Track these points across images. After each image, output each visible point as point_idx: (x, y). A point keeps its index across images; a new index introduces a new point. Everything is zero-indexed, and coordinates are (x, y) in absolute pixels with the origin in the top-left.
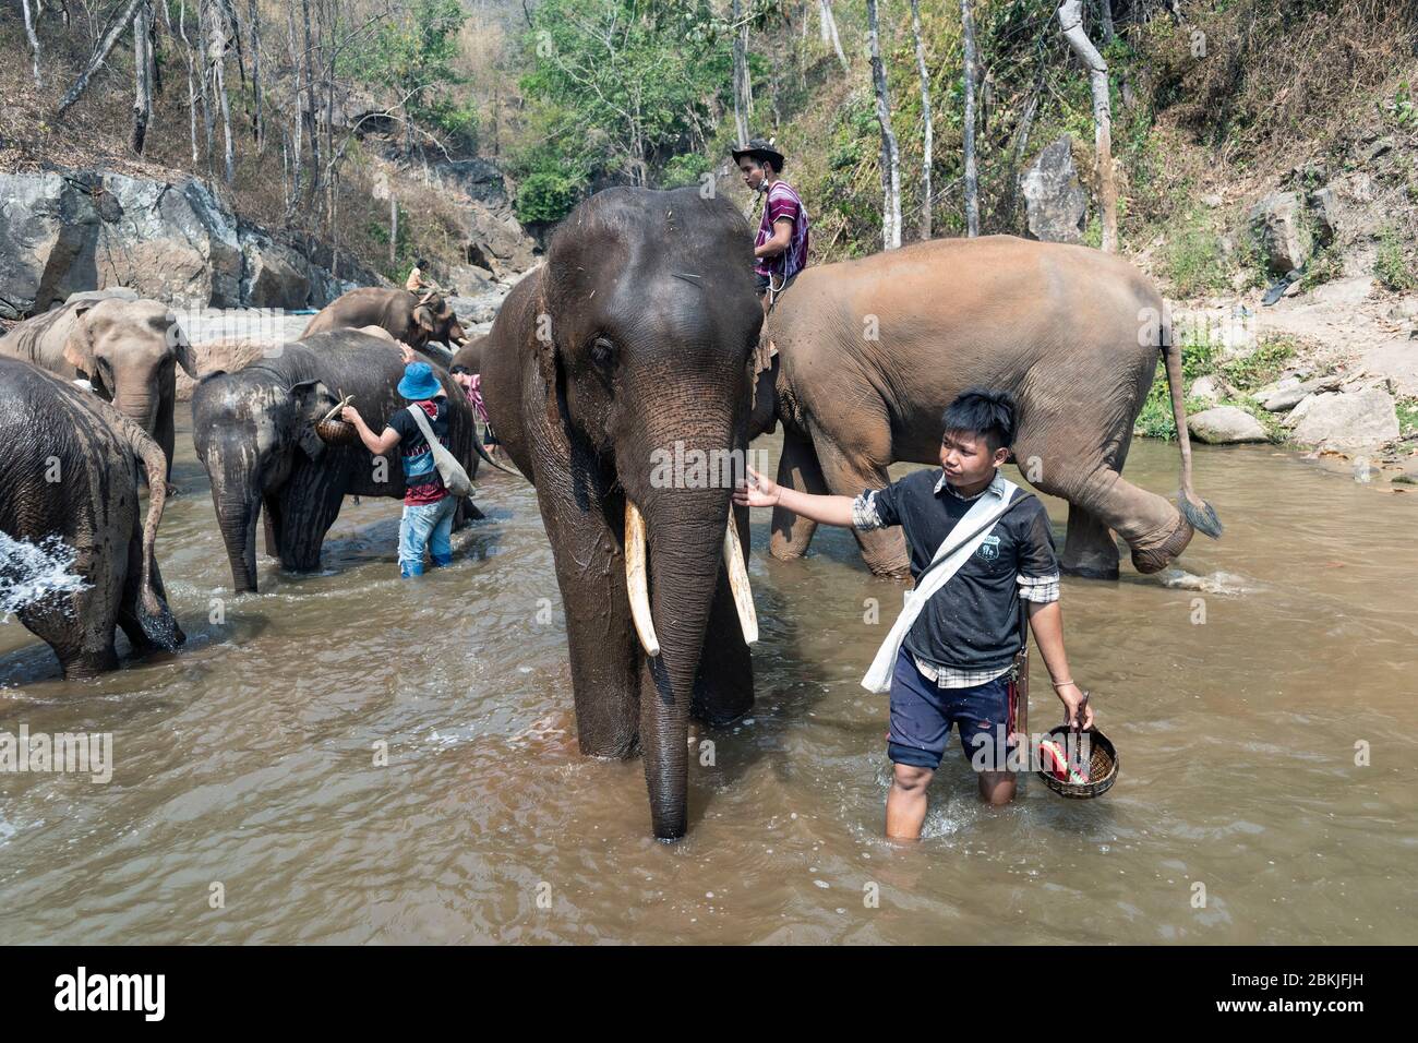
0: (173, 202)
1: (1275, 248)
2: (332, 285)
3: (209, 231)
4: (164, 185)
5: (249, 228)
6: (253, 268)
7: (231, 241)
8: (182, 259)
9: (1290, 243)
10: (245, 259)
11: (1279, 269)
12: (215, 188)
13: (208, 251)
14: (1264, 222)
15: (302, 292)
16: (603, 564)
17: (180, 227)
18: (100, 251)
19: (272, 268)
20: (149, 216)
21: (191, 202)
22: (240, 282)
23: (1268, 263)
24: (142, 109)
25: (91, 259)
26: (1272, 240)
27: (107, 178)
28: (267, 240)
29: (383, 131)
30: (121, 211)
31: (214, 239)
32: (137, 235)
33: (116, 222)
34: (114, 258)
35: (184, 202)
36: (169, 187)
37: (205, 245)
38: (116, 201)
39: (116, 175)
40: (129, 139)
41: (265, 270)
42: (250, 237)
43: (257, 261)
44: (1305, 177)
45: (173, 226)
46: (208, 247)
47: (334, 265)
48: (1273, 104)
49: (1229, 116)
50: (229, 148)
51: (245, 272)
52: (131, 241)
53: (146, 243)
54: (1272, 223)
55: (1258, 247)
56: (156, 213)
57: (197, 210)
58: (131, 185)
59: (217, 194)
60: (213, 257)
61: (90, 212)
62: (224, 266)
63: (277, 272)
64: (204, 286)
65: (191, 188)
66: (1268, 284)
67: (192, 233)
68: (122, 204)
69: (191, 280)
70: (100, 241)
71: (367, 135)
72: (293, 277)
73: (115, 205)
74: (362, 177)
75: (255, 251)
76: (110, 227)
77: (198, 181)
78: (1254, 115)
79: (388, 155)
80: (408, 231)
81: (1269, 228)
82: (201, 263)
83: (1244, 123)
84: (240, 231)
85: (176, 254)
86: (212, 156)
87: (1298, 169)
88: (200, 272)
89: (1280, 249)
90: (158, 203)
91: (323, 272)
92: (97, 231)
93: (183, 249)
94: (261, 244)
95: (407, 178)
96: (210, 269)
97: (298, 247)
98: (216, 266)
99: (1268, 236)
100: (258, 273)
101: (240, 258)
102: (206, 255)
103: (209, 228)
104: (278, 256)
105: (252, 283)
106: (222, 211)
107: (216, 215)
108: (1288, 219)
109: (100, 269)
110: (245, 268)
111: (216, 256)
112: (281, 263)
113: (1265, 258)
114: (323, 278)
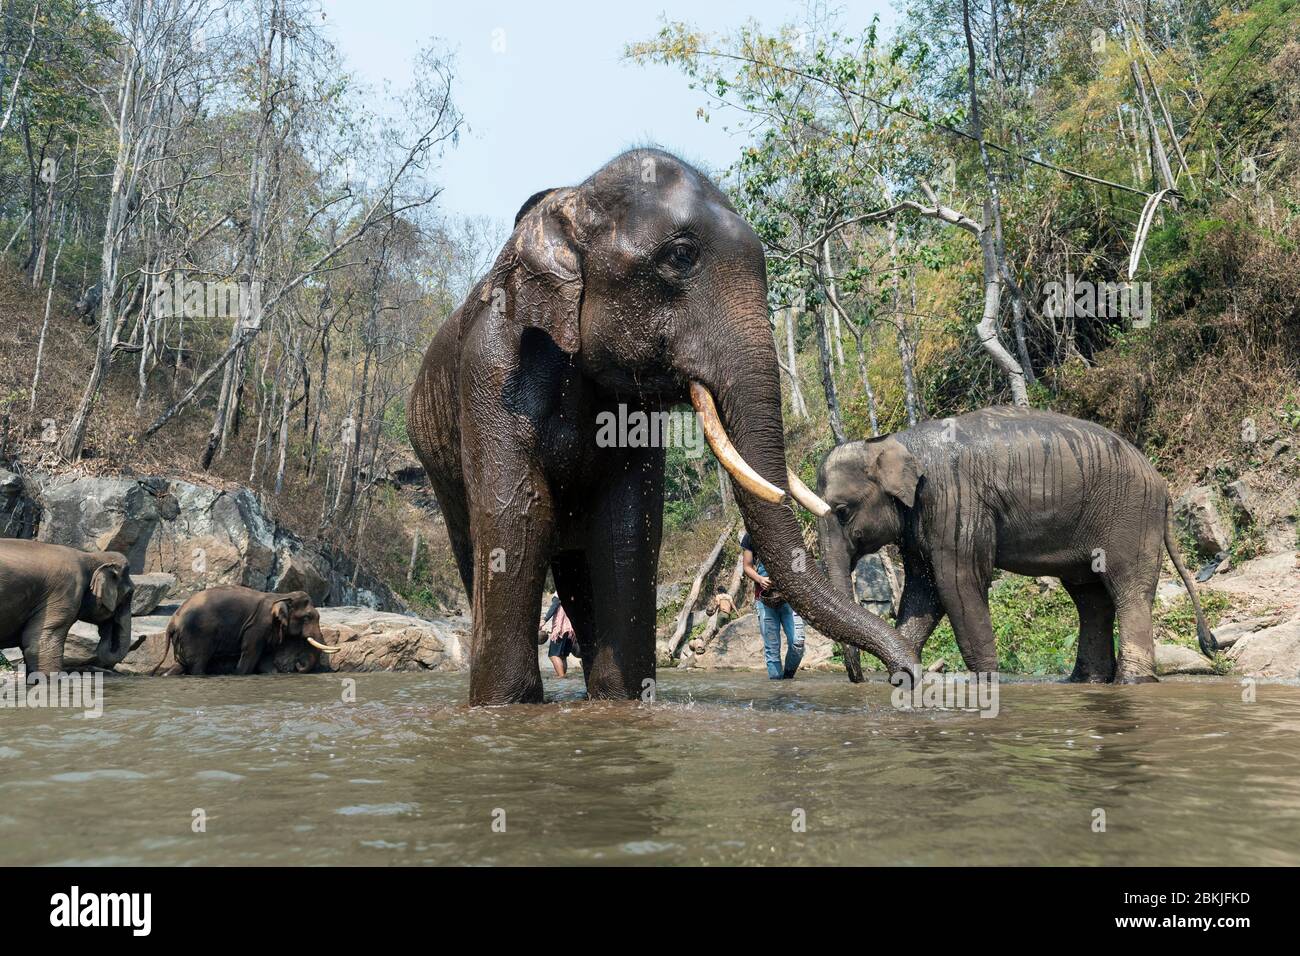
0: (224, 507)
1: (1201, 532)
2: (350, 591)
3: (250, 532)
4: (220, 491)
5: (285, 534)
6: (282, 567)
7: (268, 543)
8: (222, 554)
9: (1214, 527)
10: (276, 560)
11: (1207, 552)
12: (263, 498)
13: (246, 548)
14: (1186, 512)
15: (322, 593)
16: (522, 506)
17: (226, 527)
18: (152, 544)
19: (298, 568)
20: (202, 517)
21: (239, 507)
22: (268, 578)
23: (1197, 547)
24: (216, 434)
25: (143, 550)
26: (1197, 526)
27: (174, 484)
28: (300, 545)
29: (418, 484)
30: (178, 511)
31: (252, 538)
32: (187, 532)
33: (172, 519)
34: (163, 550)
35: (234, 506)
36: (224, 493)
37: (244, 543)
38: (176, 503)
39: (182, 482)
40: (200, 459)
41: (292, 570)
42: (285, 541)
43: (287, 561)
44: (1217, 472)
45: (220, 526)
46: (246, 546)
47: (356, 574)
48: (1181, 426)
49: (1145, 439)
50: (281, 467)
51: (274, 569)
52: (181, 537)
53: (193, 538)
54: (1194, 511)
55: (1185, 535)
56: (208, 514)
57: (244, 515)
58: (193, 491)
59: (262, 503)
60: (249, 554)
61: (153, 510)
62: (257, 563)
63: (302, 572)
64: (235, 578)
65: (242, 497)
66: (1199, 567)
67: (234, 532)
68: (181, 506)
69: (225, 572)
70: (154, 535)
71: (403, 487)
72: (315, 579)
73: (174, 506)
74: (393, 519)
75: (286, 553)
76: (166, 524)
77: (249, 492)
78: (1165, 437)
79: (419, 503)
80: (426, 561)
81: (1192, 516)
82: (237, 558)
83: (1159, 443)
84: (277, 536)
85: (217, 550)
86: (266, 474)
87: (1209, 466)
88: (235, 566)
89: (1205, 533)
90: (212, 507)
91: (343, 579)
92: (153, 527)
93: (223, 546)
94: (293, 548)
95: (432, 522)
96: (244, 564)
97: (326, 555)
98: (249, 562)
99: (1193, 523)
100: (285, 571)
101: (273, 557)
102: (243, 552)
103: (251, 530)
104: (307, 559)
105: (278, 580)
106: (265, 518)
107: (259, 521)
108: (1208, 506)
109: (148, 558)
110: (274, 567)
111: (251, 554)
112: (307, 566)
113: (1193, 542)
114: (342, 584)
